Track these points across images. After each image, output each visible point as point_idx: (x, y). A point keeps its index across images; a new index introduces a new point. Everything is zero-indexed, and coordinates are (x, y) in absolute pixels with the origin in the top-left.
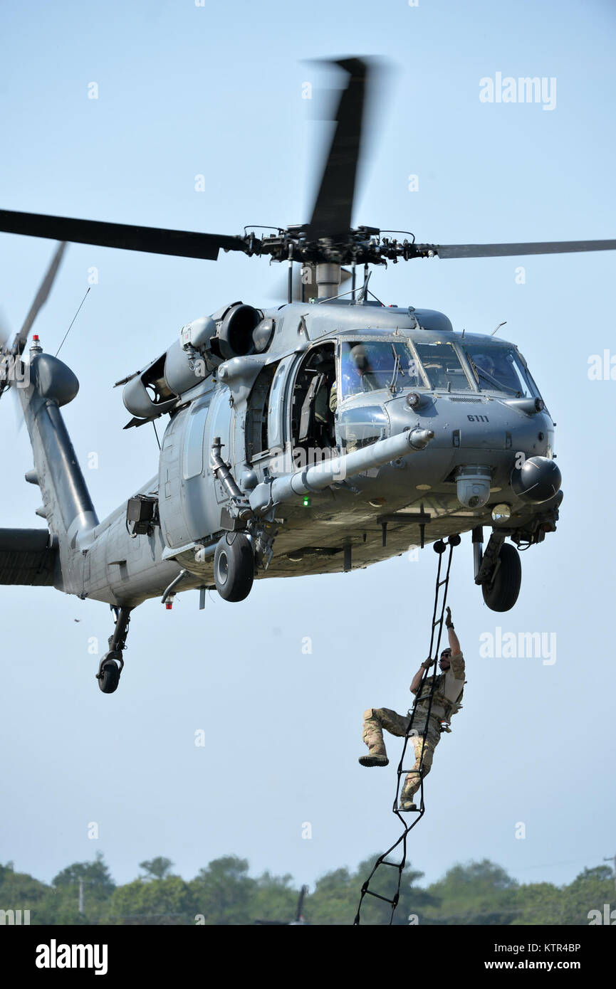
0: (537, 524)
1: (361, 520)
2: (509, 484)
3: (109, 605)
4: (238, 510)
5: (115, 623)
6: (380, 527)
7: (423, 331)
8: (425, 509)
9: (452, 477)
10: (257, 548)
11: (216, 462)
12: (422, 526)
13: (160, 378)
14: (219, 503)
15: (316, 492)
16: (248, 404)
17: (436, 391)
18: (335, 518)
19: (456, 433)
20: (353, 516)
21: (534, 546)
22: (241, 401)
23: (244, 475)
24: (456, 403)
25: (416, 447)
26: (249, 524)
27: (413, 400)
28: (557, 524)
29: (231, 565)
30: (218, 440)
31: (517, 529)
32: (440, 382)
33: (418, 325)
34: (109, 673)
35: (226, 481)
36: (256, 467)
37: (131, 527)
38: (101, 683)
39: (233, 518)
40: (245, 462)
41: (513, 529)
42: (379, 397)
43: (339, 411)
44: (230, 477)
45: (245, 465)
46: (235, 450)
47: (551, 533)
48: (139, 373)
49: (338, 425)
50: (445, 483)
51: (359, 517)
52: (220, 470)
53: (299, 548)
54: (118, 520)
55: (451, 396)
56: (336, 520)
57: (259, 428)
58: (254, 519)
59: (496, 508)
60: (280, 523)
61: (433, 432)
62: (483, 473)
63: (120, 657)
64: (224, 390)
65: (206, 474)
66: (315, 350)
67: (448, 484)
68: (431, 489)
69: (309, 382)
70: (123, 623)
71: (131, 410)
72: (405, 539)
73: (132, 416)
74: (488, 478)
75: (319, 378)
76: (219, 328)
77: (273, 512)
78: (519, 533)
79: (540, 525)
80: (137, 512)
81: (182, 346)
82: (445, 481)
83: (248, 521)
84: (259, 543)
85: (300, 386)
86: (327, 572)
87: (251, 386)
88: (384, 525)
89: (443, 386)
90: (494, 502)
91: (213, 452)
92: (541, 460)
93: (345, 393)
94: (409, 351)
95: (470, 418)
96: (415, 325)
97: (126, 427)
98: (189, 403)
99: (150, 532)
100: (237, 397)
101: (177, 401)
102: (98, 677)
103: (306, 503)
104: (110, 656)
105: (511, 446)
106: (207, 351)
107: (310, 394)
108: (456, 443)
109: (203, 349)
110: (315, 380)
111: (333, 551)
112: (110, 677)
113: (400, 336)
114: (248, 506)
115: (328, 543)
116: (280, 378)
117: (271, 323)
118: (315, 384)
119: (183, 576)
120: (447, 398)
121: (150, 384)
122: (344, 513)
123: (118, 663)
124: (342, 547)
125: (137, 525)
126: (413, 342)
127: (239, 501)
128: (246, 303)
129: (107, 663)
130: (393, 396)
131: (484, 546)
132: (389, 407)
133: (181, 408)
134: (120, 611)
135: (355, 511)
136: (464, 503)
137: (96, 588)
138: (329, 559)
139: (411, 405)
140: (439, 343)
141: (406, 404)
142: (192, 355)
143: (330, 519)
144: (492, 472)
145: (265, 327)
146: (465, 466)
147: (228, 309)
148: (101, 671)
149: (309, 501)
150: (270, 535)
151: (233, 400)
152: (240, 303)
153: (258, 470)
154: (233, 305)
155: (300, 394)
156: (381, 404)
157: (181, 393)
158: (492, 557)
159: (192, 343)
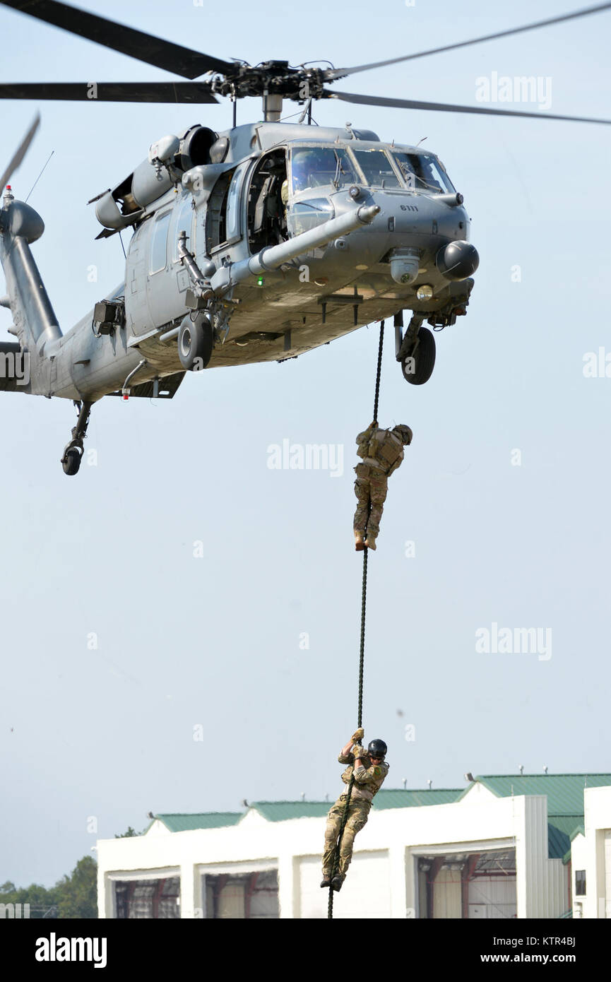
0: (452, 308)
1: (305, 302)
2: (435, 264)
3: (72, 401)
4: (201, 290)
5: (78, 416)
6: (320, 309)
7: (359, 141)
8: (358, 290)
9: (386, 259)
10: (216, 326)
11: (181, 251)
12: (356, 307)
13: (128, 194)
14: (180, 292)
15: (271, 271)
16: (208, 206)
17: (371, 187)
18: (283, 299)
19: (391, 220)
20: (298, 297)
21: (447, 328)
22: (201, 204)
23: (205, 265)
24: (390, 196)
25: (363, 221)
26: (209, 304)
27: (354, 192)
28: (467, 308)
29: (193, 339)
30: (184, 233)
31: (434, 313)
32: (375, 181)
33: (354, 137)
34: (72, 458)
35: (191, 267)
36: (214, 258)
37: (97, 329)
38: (65, 466)
39: (197, 297)
40: (205, 254)
41: (430, 312)
42: (326, 191)
43: (291, 203)
44: (194, 264)
45: (205, 257)
46: (198, 243)
47: (462, 316)
48: (110, 190)
49: (289, 214)
50: (380, 264)
51: (303, 297)
52: (185, 258)
53: (247, 333)
54: (83, 328)
55: (386, 191)
56: (282, 302)
57: (217, 226)
58: (214, 299)
59: (420, 290)
60: (236, 303)
61: (379, 208)
62: (413, 254)
63: (81, 445)
64: (184, 198)
65: (170, 268)
66: (268, 156)
67: (383, 264)
68: (369, 269)
69: (262, 184)
70: (84, 415)
71: (103, 222)
72: (338, 323)
73: (103, 228)
74: (418, 258)
75: (271, 180)
76: (181, 146)
77: (232, 293)
78: (436, 316)
79: (454, 309)
80: (103, 314)
81: (151, 161)
82: (381, 262)
83: (209, 301)
84: (217, 320)
85: (254, 186)
86: (265, 360)
87: (211, 189)
88: (324, 305)
89: (378, 183)
90: (420, 283)
91: (181, 243)
92: (463, 244)
93: (294, 188)
94: (348, 156)
95: (402, 208)
96: (352, 137)
97: (97, 238)
98: (152, 214)
99: (111, 332)
100: (198, 200)
101: (142, 212)
102: (62, 462)
103: (260, 283)
104: (73, 444)
105: (437, 231)
106: (171, 165)
107: (264, 193)
108: (391, 228)
109: (168, 163)
110: (267, 181)
111: (273, 336)
112: (72, 462)
113: (340, 144)
114: (210, 287)
115: (272, 328)
116: (237, 182)
117: (226, 141)
118: (268, 184)
119: (142, 366)
120: (382, 192)
121: (119, 200)
122: (292, 294)
123: (79, 449)
124: (282, 332)
125: (102, 326)
126: (352, 149)
127: (202, 283)
128: (203, 125)
129: (71, 449)
130: (338, 190)
131: (404, 330)
132: (334, 199)
133: (145, 219)
134: (82, 406)
135: (301, 291)
136: (397, 279)
137: (62, 387)
138: (270, 345)
139: (352, 196)
140: (373, 150)
141: (348, 196)
142: (159, 168)
143: (277, 300)
144: (420, 254)
145: (220, 145)
146: (398, 248)
147: (188, 132)
148: (65, 456)
149: (263, 281)
150: (227, 313)
151: (195, 203)
152: (199, 125)
153: (216, 260)
154: (192, 128)
155: (255, 193)
156: (327, 196)
157: (145, 206)
158: (411, 337)
159: (160, 157)
